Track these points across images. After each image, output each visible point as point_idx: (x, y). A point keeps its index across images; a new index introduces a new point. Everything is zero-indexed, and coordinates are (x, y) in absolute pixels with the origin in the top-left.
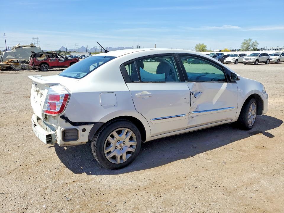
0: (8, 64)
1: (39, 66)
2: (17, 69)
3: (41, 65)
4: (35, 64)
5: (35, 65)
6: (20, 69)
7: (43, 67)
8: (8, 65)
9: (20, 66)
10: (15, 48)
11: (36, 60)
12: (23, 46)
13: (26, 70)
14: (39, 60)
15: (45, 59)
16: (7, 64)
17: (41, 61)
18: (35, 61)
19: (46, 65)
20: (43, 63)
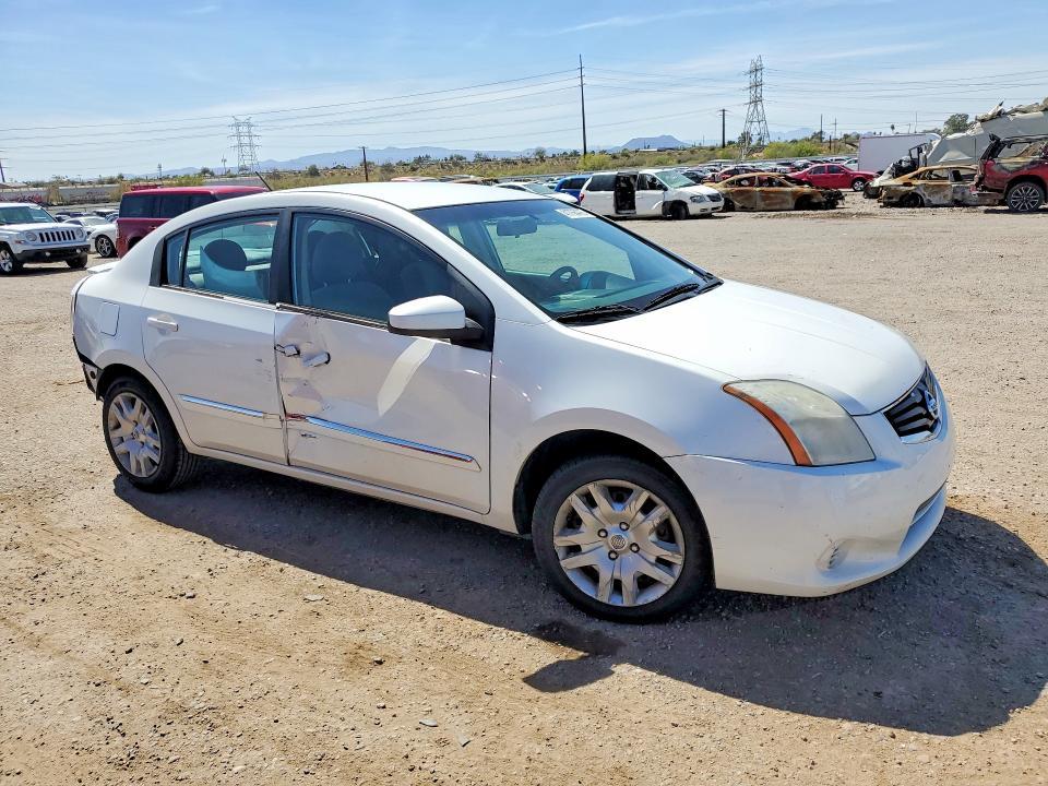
0: (910, 185)
1: (1000, 191)
2: (934, 202)
3: (1008, 189)
4: (986, 183)
5: (984, 188)
6: (946, 202)
7: (1017, 194)
8: (907, 188)
9: (949, 193)
10: (983, 121)
11: (995, 168)
12: (1016, 111)
13: (968, 206)
14: (1004, 168)
15: (1032, 163)
16: (905, 185)
17: (1012, 172)
18: (990, 171)
19: (1032, 189)
20: (1020, 178)
